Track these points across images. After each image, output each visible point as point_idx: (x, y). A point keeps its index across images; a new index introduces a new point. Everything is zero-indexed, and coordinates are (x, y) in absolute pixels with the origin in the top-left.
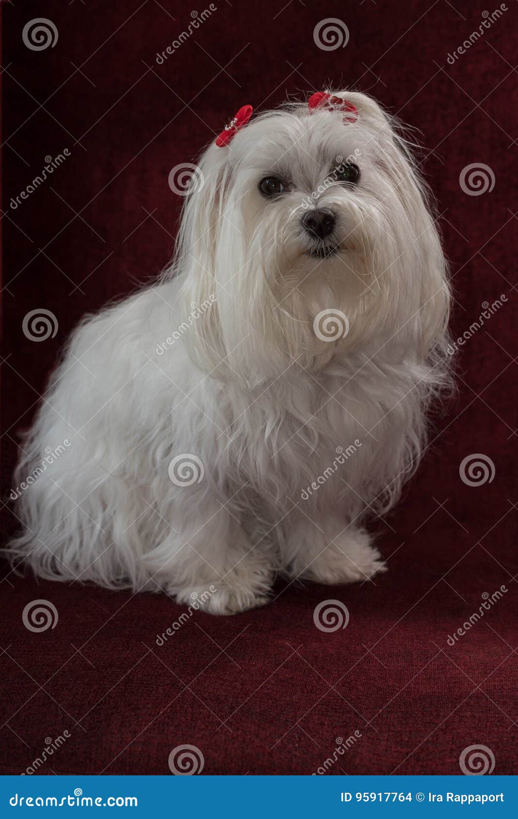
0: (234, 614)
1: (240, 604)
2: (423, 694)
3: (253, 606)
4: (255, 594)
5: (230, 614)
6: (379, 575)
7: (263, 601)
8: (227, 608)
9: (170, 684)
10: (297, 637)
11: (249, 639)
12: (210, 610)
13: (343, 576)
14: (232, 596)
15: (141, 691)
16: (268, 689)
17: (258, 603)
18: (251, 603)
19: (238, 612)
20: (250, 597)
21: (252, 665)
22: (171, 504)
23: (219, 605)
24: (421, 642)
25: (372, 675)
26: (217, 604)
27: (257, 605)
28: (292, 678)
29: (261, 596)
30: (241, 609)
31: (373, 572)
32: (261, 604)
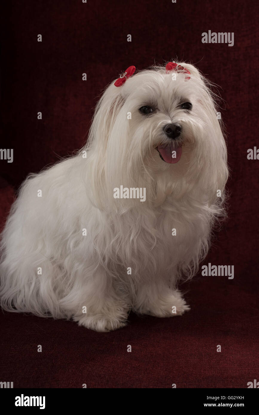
0: (109, 331)
1: (112, 326)
2: (208, 376)
3: (119, 327)
4: (119, 321)
5: (107, 331)
6: (186, 312)
7: (124, 325)
8: (106, 328)
9: (75, 368)
10: (142, 344)
11: (117, 345)
12: (96, 329)
13: (168, 314)
14: (108, 322)
15: (60, 371)
16: (127, 372)
17: (121, 326)
18: (118, 326)
19: (111, 330)
20: (117, 323)
21: (118, 359)
22: (76, 272)
23: (102, 327)
24: (207, 348)
25: (181, 365)
26: (101, 326)
27: (121, 327)
28: (139, 366)
29: (123, 322)
30: (113, 329)
31: (183, 311)
32: (123, 326)
